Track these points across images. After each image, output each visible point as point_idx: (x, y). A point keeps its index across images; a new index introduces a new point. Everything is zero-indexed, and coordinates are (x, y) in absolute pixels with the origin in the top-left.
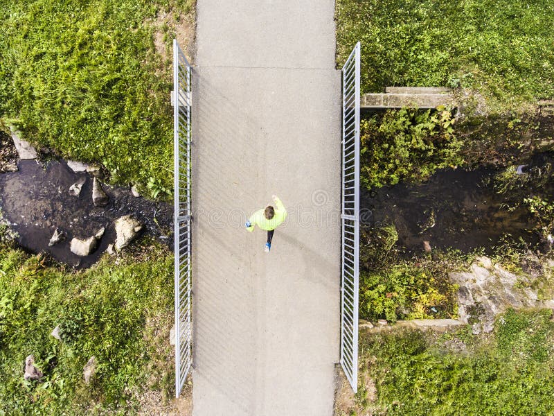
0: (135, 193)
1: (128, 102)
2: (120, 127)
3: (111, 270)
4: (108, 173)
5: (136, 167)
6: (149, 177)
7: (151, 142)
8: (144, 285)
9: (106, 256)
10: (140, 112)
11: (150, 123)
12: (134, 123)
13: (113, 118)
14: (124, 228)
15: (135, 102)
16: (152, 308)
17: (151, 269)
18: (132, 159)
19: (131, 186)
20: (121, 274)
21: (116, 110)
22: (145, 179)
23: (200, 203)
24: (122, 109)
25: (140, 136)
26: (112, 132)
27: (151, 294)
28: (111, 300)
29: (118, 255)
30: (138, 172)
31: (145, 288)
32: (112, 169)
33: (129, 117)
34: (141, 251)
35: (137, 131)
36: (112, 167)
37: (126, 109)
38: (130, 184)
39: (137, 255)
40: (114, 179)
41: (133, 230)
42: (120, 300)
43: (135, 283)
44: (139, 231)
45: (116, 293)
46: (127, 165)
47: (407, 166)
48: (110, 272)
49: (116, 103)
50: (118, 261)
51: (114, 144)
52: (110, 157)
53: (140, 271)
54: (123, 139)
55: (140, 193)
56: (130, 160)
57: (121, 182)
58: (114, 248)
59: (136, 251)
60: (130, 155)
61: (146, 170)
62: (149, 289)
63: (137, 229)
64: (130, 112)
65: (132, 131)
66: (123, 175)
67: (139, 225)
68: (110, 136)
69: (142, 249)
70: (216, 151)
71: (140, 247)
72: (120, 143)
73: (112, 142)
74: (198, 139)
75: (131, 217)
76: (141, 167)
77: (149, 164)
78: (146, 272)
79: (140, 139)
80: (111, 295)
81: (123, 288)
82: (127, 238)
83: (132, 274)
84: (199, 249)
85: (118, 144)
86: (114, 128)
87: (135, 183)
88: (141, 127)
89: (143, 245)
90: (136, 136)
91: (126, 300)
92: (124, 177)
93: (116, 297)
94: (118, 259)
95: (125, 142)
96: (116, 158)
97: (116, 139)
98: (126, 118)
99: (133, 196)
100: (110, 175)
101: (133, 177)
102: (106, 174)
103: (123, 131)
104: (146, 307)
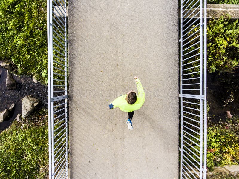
0: (35, 81)
1: (26, 17)
2: (21, 35)
3: (17, 132)
4: (16, 67)
5: (33, 62)
6: (43, 69)
7: (43, 45)
8: (40, 143)
9: (15, 123)
10: (35, 24)
11: (41, 32)
12: (31, 32)
13: (16, 28)
14: (27, 104)
15: (31, 17)
16: (44, 159)
17: (45, 131)
18: (31, 56)
19: (32, 76)
20: (24, 135)
21: (18, 23)
22: (41, 71)
23: (75, 86)
24: (23, 22)
25: (36, 41)
26: (16, 39)
27: (44, 149)
28: (15, 154)
29: (23, 122)
30: (35, 65)
31: (40, 145)
32: (18, 64)
33: (28, 28)
34: (38, 119)
35: (33, 37)
36: (18, 63)
37: (25, 22)
38: (31, 74)
39: (36, 121)
40: (19, 71)
41: (33, 105)
42: (22, 154)
43: (33, 141)
44: (37, 106)
45: (19, 149)
46: (27, 61)
47: (223, 59)
48: (17, 134)
49: (18, 18)
50: (23, 126)
51: (17, 46)
52: (16, 56)
53: (37, 133)
54: (23, 42)
55: (38, 80)
56: (29, 57)
57: (25, 73)
58: (20, 118)
59: (35, 119)
60: (29, 53)
61: (41, 65)
62: (42, 146)
63: (35, 104)
64: (28, 25)
65: (30, 37)
66: (26, 68)
67: (37, 102)
68: (15, 41)
69: (39, 118)
70: (87, 48)
71: (38, 116)
72: (22, 45)
73: (16, 45)
74: (73, 39)
75: (32, 97)
76: (37, 62)
77: (42, 60)
78: (41, 134)
79: (35, 43)
80: (16, 150)
81: (25, 145)
82: (28, 110)
83: (31, 135)
84: (75, 120)
85: (20, 47)
86: (17, 36)
87: (34, 74)
88: (36, 35)
89: (40, 115)
90: (32, 41)
91: (26, 153)
92: (26, 70)
93: (19, 151)
94: (23, 125)
95: (25, 45)
96: (19, 56)
97: (19, 43)
98: (26, 28)
99: (34, 82)
100: (17, 68)
101: (32, 70)
102: (15, 68)
103: (24, 37)
104: (40, 158)
